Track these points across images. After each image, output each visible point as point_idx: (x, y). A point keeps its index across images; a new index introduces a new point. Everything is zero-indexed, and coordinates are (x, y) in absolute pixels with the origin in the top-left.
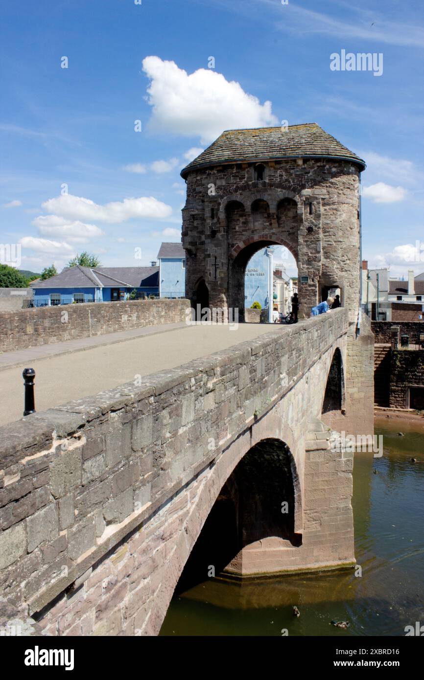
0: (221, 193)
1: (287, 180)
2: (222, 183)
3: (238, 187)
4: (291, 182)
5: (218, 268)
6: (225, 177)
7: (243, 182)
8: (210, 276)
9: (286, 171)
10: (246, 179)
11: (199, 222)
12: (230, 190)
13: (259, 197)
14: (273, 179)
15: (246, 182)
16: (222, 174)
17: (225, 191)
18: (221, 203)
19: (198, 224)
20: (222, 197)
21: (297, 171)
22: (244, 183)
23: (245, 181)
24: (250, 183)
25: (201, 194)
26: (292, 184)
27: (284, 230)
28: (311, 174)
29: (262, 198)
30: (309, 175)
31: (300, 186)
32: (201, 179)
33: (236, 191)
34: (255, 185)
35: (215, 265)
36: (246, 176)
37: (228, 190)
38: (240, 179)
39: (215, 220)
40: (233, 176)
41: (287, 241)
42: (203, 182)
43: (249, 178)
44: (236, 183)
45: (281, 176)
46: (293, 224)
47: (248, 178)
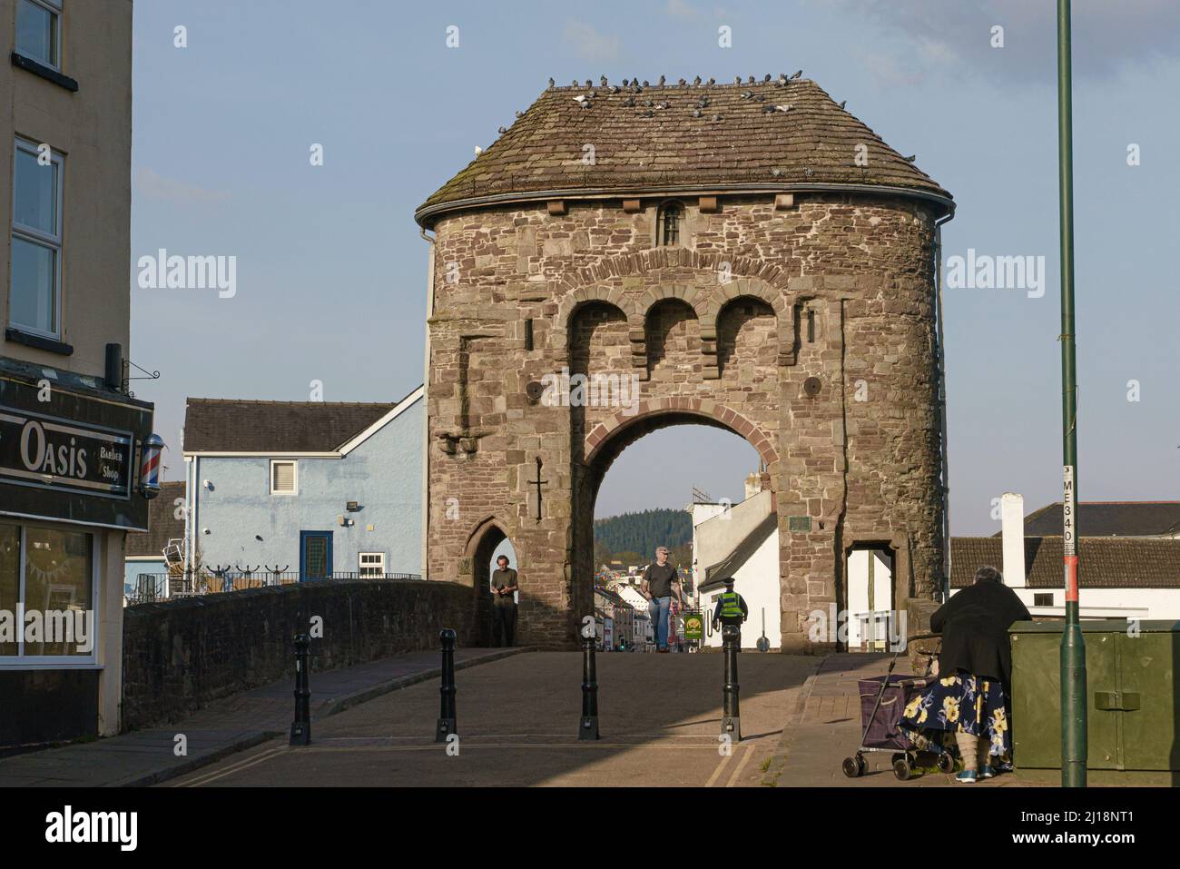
0: (557, 277)
1: (749, 249)
2: (561, 250)
3: (609, 261)
4: (761, 252)
5: (547, 491)
6: (571, 234)
7: (625, 249)
8: (525, 515)
9: (747, 223)
10: (631, 242)
11: (488, 358)
12: (584, 271)
13: (669, 294)
14: (710, 245)
15: (634, 250)
16: (560, 222)
17: (570, 274)
18: (560, 305)
19: (482, 363)
20: (561, 290)
21: (778, 225)
22: (626, 254)
23: (628, 246)
24: (645, 252)
25: (492, 278)
26: (763, 258)
27: (733, 384)
28: (813, 232)
29: (678, 296)
30: (809, 235)
31: (786, 265)
32: (494, 232)
33: (603, 274)
34: (658, 261)
35: (539, 483)
36: (634, 231)
37: (579, 271)
38: (614, 239)
39: (538, 354)
40: (594, 232)
41: (743, 416)
42: (500, 243)
43: (643, 241)
44: (601, 253)
45: (733, 236)
46: (762, 369)
47: (638, 239)
